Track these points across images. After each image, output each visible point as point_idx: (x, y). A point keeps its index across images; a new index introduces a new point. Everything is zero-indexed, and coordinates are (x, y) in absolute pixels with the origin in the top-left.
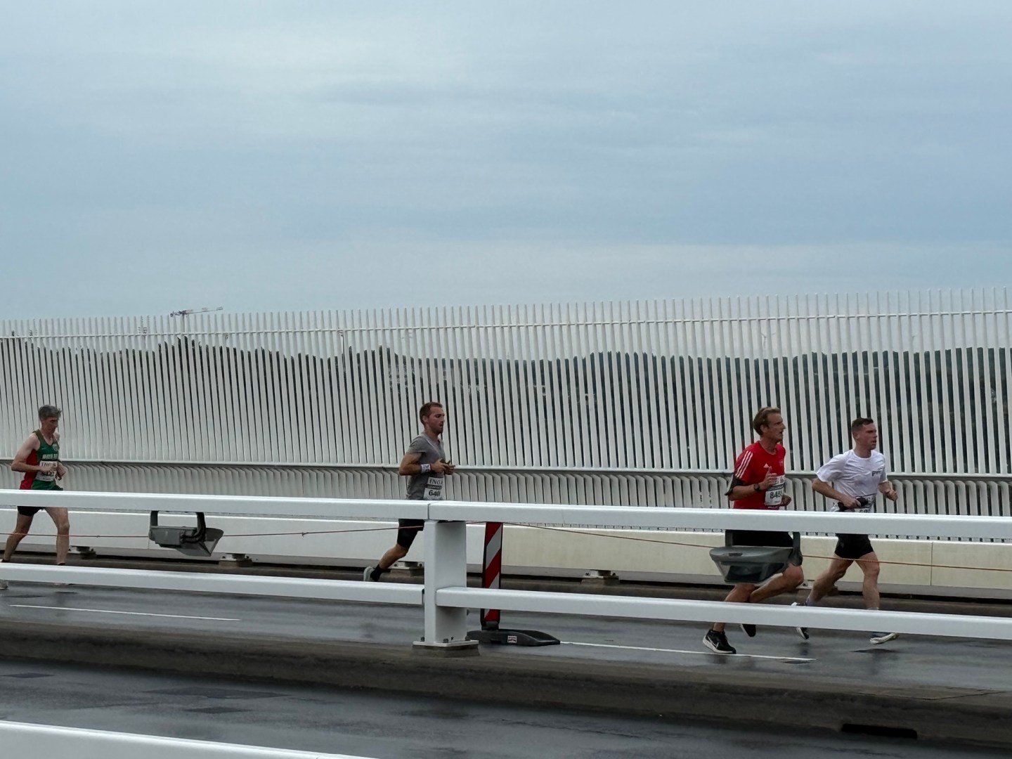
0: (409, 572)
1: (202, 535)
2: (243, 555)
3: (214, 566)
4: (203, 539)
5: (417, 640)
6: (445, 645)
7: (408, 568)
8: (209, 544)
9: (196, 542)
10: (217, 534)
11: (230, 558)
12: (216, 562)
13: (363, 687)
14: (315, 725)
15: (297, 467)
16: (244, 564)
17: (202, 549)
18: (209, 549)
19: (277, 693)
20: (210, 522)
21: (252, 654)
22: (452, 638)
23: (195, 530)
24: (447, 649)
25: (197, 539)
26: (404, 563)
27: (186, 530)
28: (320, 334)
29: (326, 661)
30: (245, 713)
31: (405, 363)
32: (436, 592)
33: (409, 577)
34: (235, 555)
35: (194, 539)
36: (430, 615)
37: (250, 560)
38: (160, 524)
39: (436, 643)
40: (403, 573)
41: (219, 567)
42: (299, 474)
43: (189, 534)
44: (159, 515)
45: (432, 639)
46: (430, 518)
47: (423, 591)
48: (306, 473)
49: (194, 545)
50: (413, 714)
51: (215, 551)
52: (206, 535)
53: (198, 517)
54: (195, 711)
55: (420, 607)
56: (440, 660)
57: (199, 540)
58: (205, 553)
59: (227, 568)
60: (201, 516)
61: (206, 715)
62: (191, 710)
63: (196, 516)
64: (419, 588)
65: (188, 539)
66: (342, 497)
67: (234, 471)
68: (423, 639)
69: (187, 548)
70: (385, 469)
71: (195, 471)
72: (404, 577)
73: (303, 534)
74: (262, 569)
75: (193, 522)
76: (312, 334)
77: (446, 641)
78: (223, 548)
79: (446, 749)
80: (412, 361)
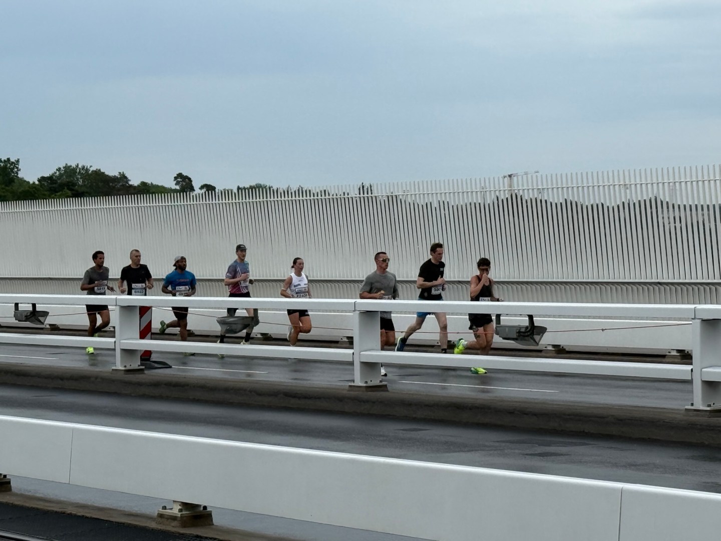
0: (679, 357)
1: (532, 331)
2: (559, 346)
3: (539, 353)
4: (533, 334)
5: (688, 405)
6: (708, 409)
7: (678, 354)
8: (537, 337)
9: (528, 336)
10: (542, 330)
11: (550, 348)
12: (540, 351)
13: (649, 438)
14: (616, 465)
15: (597, 283)
16: (560, 352)
17: (532, 341)
18: (537, 341)
19: (587, 442)
20: (538, 321)
21: (569, 415)
22: (714, 404)
23: (527, 327)
24: (710, 411)
25: (529, 333)
26: (675, 351)
27: (520, 327)
28: (611, 187)
29: (621, 420)
30: (567, 457)
31: (668, 208)
32: (701, 370)
33: (679, 360)
34: (554, 346)
35: (526, 334)
36: (698, 387)
37: (565, 349)
38: (502, 323)
39: (702, 408)
40: (676, 358)
41: (543, 354)
42: (598, 287)
43: (523, 330)
44: (501, 318)
45: (699, 405)
46: (697, 317)
47: (692, 370)
48: (603, 287)
49: (527, 338)
50: (688, 458)
51: (540, 343)
52: (535, 331)
53: (529, 318)
54: (531, 455)
55: (690, 382)
56: (704, 420)
57: (530, 334)
58: (535, 344)
59: (548, 355)
60: (531, 317)
61: (539, 457)
62: (527, 454)
63: (527, 318)
64: (689, 368)
65: (522, 334)
66: (629, 303)
68: (692, 404)
69: (521, 340)
70: (659, 283)
71: (524, 287)
72: (676, 360)
73: (603, 330)
74: (572, 355)
75: (525, 321)
76: (606, 187)
77: (709, 406)
78: (546, 340)
79: (712, 483)
80: (679, 206)
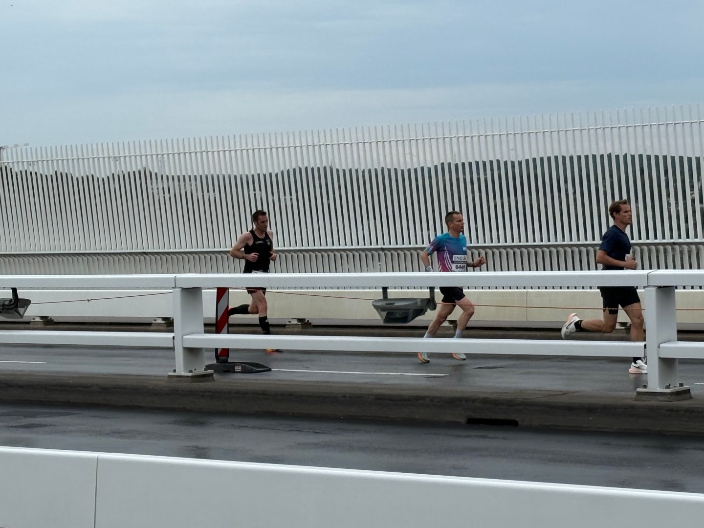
0: (165, 325)
1: (17, 303)
2: (47, 317)
3: (27, 325)
4: (17, 306)
5: (171, 372)
6: (190, 374)
7: (164, 322)
8: (21, 310)
9: (12, 309)
10: (26, 303)
11: (38, 319)
12: (28, 323)
13: (133, 406)
14: (100, 433)
15: (84, 254)
16: (48, 323)
17: (17, 314)
18: (21, 313)
19: (72, 412)
20: (21, 294)
21: (55, 386)
22: (195, 369)
23: (11, 300)
24: (192, 377)
25: (13, 306)
26: (161, 319)
27: (4, 300)
28: (96, 159)
29: (106, 389)
30: (51, 427)
31: (157, 179)
32: (182, 338)
33: (165, 328)
34: (42, 317)
35: (10, 307)
36: (179, 354)
37: (53, 320)
39: (183, 374)
40: (161, 326)
41: (31, 326)
42: (85, 259)
43: (7, 303)
45: (181, 371)
46: (177, 286)
47: (174, 338)
48: (90, 258)
49: (11, 311)
50: (170, 423)
51: (25, 315)
52: (19, 304)
53: (13, 291)
54: (16, 427)
55: (172, 349)
56: (186, 385)
57: (14, 307)
58: (20, 317)
59: (36, 326)
60: (14, 290)
61: (23, 430)
62: (12, 427)
63: (11, 291)
64: (171, 335)
65: (6, 307)
66: (116, 273)
67: (39, 258)
68: (175, 371)
69: (5, 313)
70: (146, 253)
71: (11, 259)
72: (162, 328)
73: (88, 300)
74: (61, 326)
75: (8, 295)
76: (91, 160)
77: (191, 371)
78: (31, 312)
79: (192, 446)
80: (167, 177)
